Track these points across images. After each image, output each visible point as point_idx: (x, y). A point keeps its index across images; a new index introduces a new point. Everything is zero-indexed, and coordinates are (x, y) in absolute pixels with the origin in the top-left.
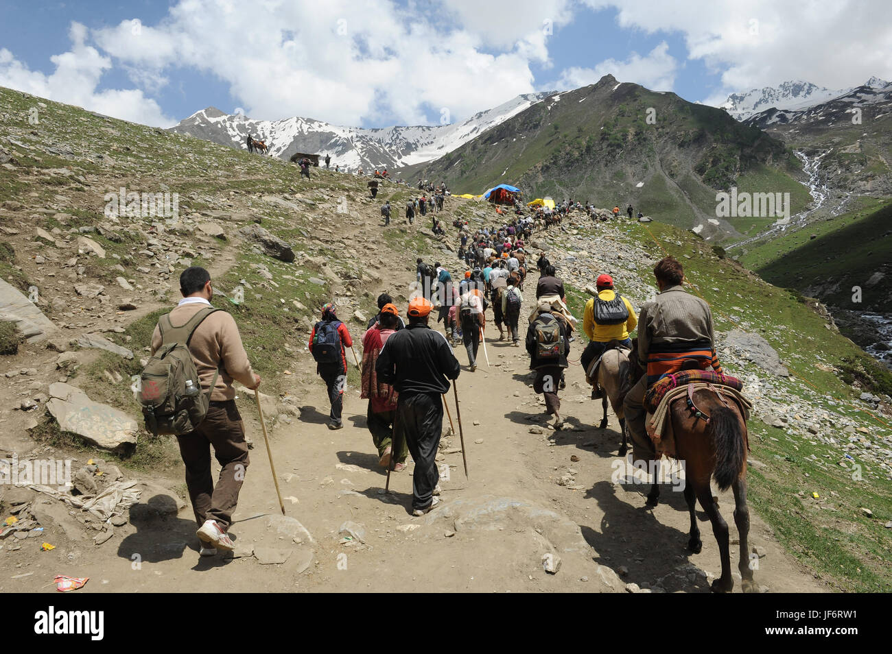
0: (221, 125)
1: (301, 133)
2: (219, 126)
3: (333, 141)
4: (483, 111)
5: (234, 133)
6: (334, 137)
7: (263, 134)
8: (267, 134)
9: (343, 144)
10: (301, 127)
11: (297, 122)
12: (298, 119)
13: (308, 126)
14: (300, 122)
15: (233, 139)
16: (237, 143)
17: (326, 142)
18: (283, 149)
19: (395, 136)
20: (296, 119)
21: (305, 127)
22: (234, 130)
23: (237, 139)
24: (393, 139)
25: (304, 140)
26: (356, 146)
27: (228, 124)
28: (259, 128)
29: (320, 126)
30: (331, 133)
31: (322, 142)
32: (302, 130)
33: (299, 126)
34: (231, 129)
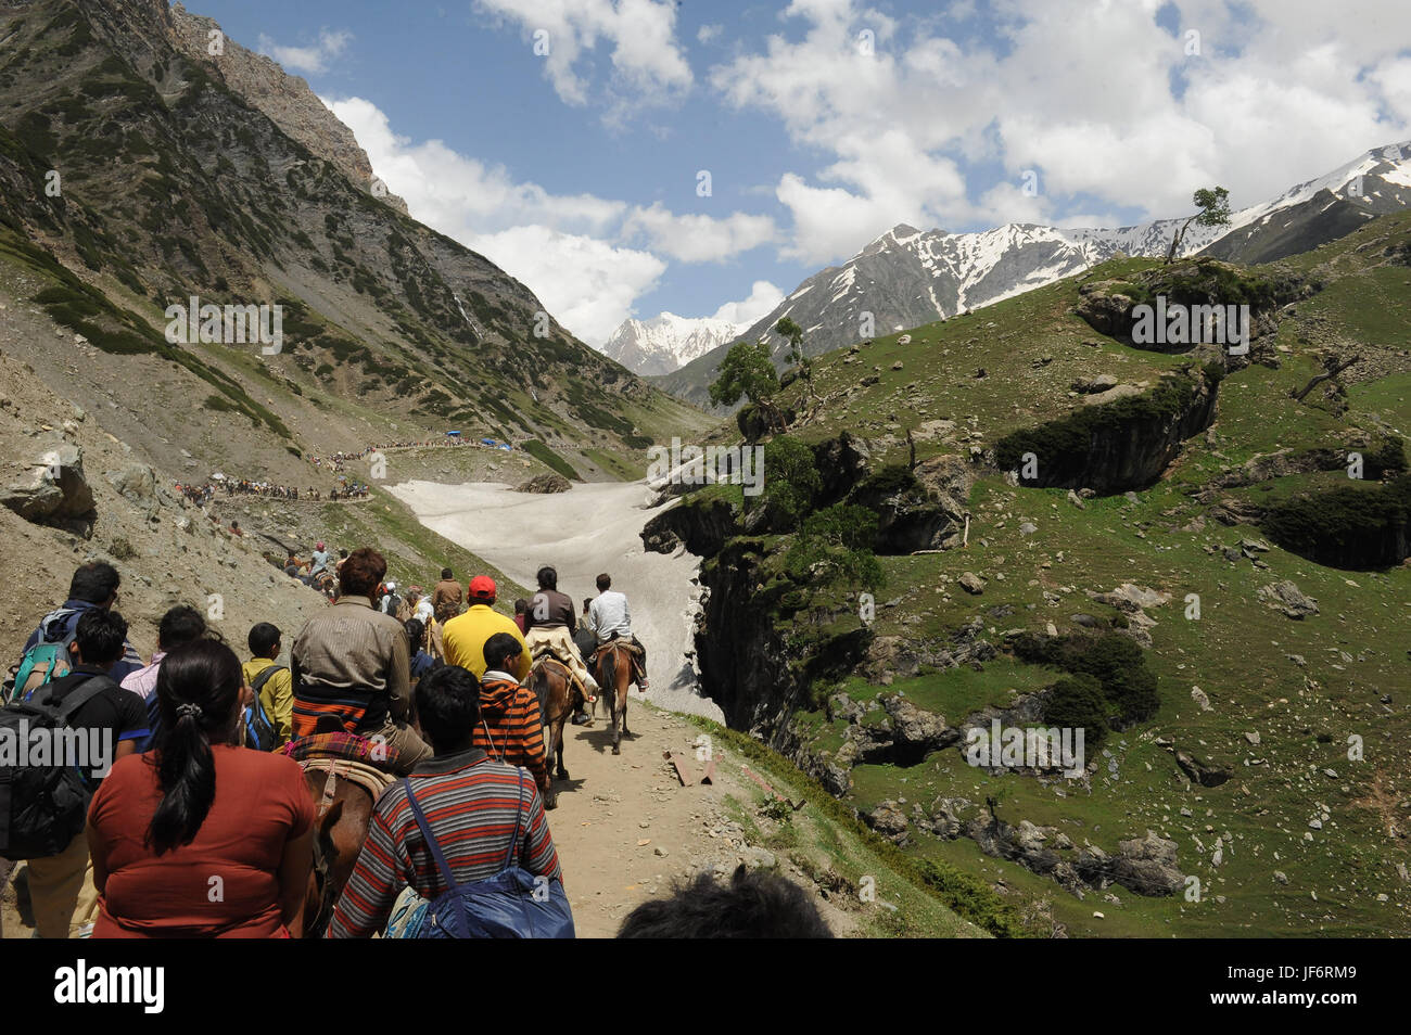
0: (912, 248)
1: (1013, 247)
2: (909, 249)
3: (1057, 254)
4: (1304, 182)
5: (927, 257)
6: (1059, 248)
7: (964, 253)
8: (969, 252)
9: (1070, 258)
10: (1014, 238)
11: (1010, 231)
12: (1012, 227)
13: (1024, 236)
14: (1014, 231)
15: (924, 265)
16: (928, 269)
17: (1048, 256)
18: (986, 272)
19: (1153, 237)
20: (1008, 227)
21: (1020, 237)
22: (927, 253)
23: (929, 264)
24: (1149, 241)
25: (1016, 256)
26: (1088, 258)
27: (920, 245)
28: (960, 244)
29: (1042, 233)
30: (1057, 242)
31: (1041, 256)
32: (1015, 243)
33: (1012, 238)
34: (923, 252)
